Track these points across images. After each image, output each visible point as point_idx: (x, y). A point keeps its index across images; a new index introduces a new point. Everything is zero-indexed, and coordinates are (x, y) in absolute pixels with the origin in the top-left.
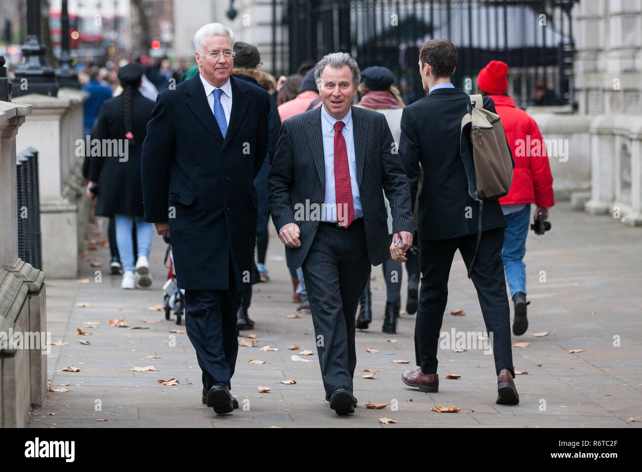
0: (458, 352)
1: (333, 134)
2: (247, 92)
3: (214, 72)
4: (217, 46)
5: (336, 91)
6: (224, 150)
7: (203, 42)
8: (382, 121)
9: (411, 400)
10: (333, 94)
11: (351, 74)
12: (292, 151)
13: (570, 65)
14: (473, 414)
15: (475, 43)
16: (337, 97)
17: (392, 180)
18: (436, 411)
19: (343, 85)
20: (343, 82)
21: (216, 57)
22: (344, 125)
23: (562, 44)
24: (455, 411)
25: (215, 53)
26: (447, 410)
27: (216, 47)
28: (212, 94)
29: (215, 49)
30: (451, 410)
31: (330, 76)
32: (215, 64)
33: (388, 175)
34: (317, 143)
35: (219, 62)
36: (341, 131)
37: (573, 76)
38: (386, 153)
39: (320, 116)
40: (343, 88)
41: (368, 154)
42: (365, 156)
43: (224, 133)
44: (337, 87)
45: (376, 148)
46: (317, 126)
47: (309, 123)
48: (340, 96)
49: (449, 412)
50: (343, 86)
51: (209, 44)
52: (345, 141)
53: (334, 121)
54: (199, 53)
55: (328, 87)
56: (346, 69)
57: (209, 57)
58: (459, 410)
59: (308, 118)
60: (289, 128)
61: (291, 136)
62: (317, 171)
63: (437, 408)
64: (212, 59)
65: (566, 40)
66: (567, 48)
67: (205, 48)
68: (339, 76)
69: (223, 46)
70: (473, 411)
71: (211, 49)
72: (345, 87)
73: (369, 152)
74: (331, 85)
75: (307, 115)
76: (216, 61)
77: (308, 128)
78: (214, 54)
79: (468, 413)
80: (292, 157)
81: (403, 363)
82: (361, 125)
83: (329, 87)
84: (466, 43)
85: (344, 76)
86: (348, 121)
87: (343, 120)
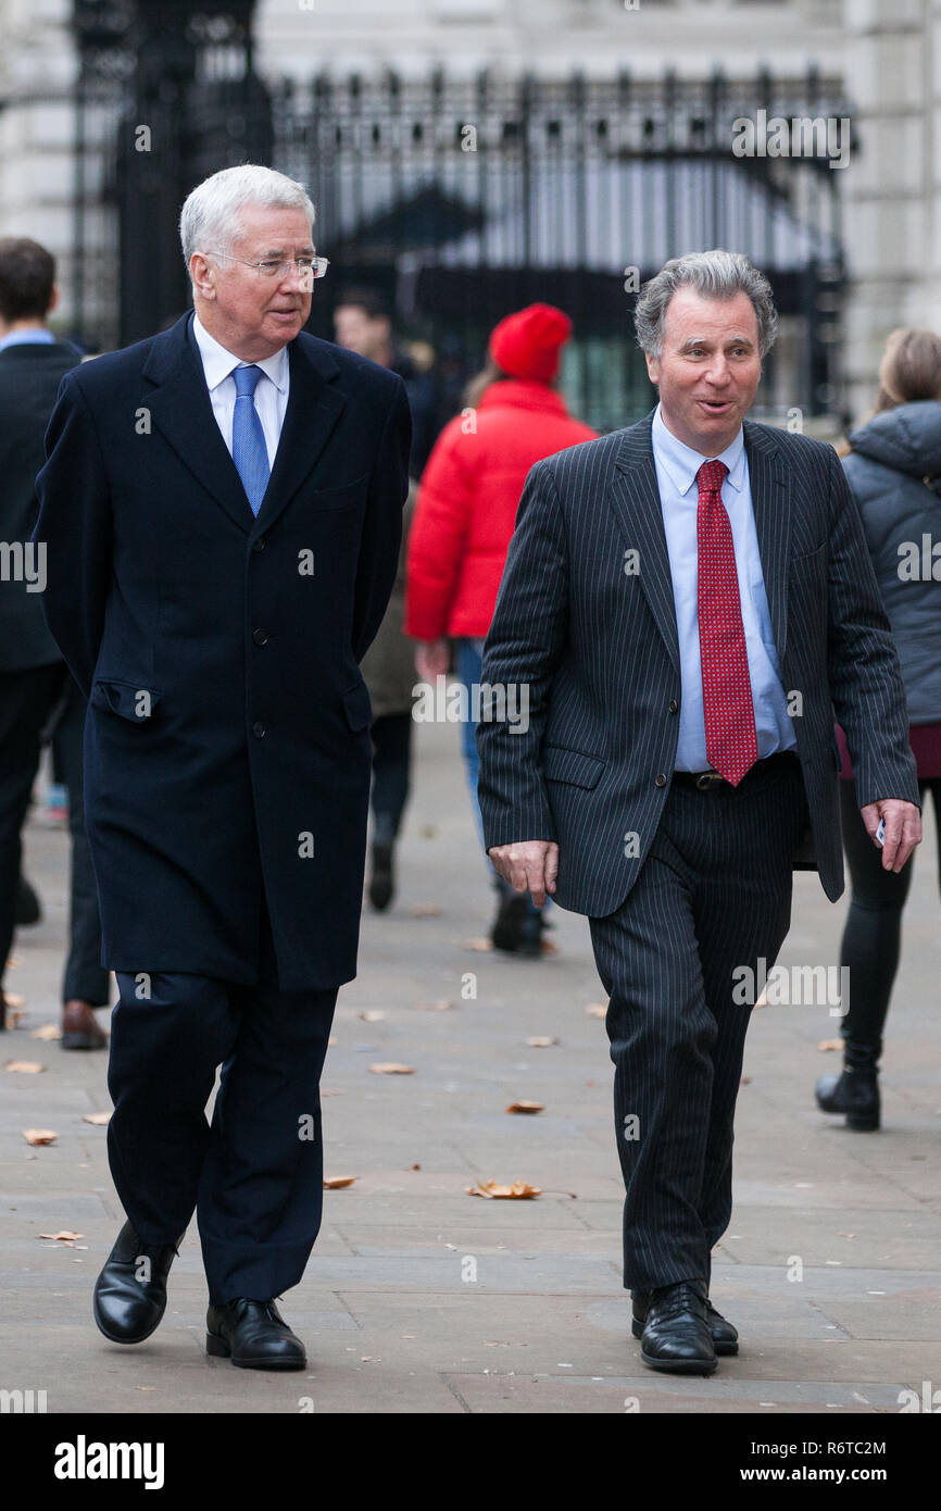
0: (538, 1046)
1: (693, 503)
2: (334, 379)
3: (262, 321)
4: (284, 241)
5: (716, 369)
6: (253, 552)
7: (233, 225)
8: (830, 467)
9: (417, 1168)
10: (709, 377)
11: (753, 318)
12: (568, 558)
13: (834, 317)
14: (573, 1204)
15: (594, 256)
16: (719, 388)
17: (852, 645)
18: (478, 1195)
19: (736, 350)
20: (738, 342)
21: (274, 274)
22: (727, 471)
23: (814, 264)
24: (528, 1196)
25: (275, 261)
26: (508, 1193)
27: (276, 243)
28: (231, 379)
29: (277, 249)
30: (519, 1192)
31: (696, 323)
32: (273, 296)
33: (843, 630)
34: (645, 529)
35: (286, 288)
36: (719, 491)
37: (839, 345)
38: (840, 561)
39: (651, 448)
40: (734, 359)
41: (798, 562)
42: (791, 568)
43: (256, 497)
44: (720, 358)
45: (819, 546)
46: (643, 476)
47: (618, 468)
48: (727, 385)
49: (513, 1197)
50: (734, 355)
51: (256, 234)
52: (728, 522)
53: (696, 462)
54: (209, 258)
55: (687, 357)
56: (743, 302)
57: (251, 274)
58: (537, 1194)
59: (614, 453)
60: (556, 487)
61: (562, 509)
62: (648, 608)
63: (482, 1188)
64: (263, 278)
65: (826, 253)
66: (828, 274)
67: (239, 245)
68: (726, 322)
69: (297, 241)
70: (574, 1197)
71: (264, 247)
72: (739, 358)
73: (801, 554)
74: (702, 351)
75: (609, 446)
76: (274, 287)
77: (615, 484)
78: (271, 264)
79: (560, 1201)
80: (566, 571)
81: (397, 1073)
82: (774, 472)
83: (692, 357)
84: (569, 254)
85: (741, 324)
86: (735, 458)
87: (722, 458)
